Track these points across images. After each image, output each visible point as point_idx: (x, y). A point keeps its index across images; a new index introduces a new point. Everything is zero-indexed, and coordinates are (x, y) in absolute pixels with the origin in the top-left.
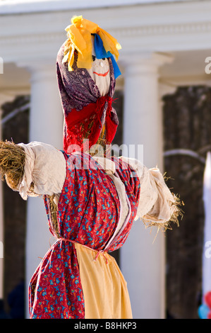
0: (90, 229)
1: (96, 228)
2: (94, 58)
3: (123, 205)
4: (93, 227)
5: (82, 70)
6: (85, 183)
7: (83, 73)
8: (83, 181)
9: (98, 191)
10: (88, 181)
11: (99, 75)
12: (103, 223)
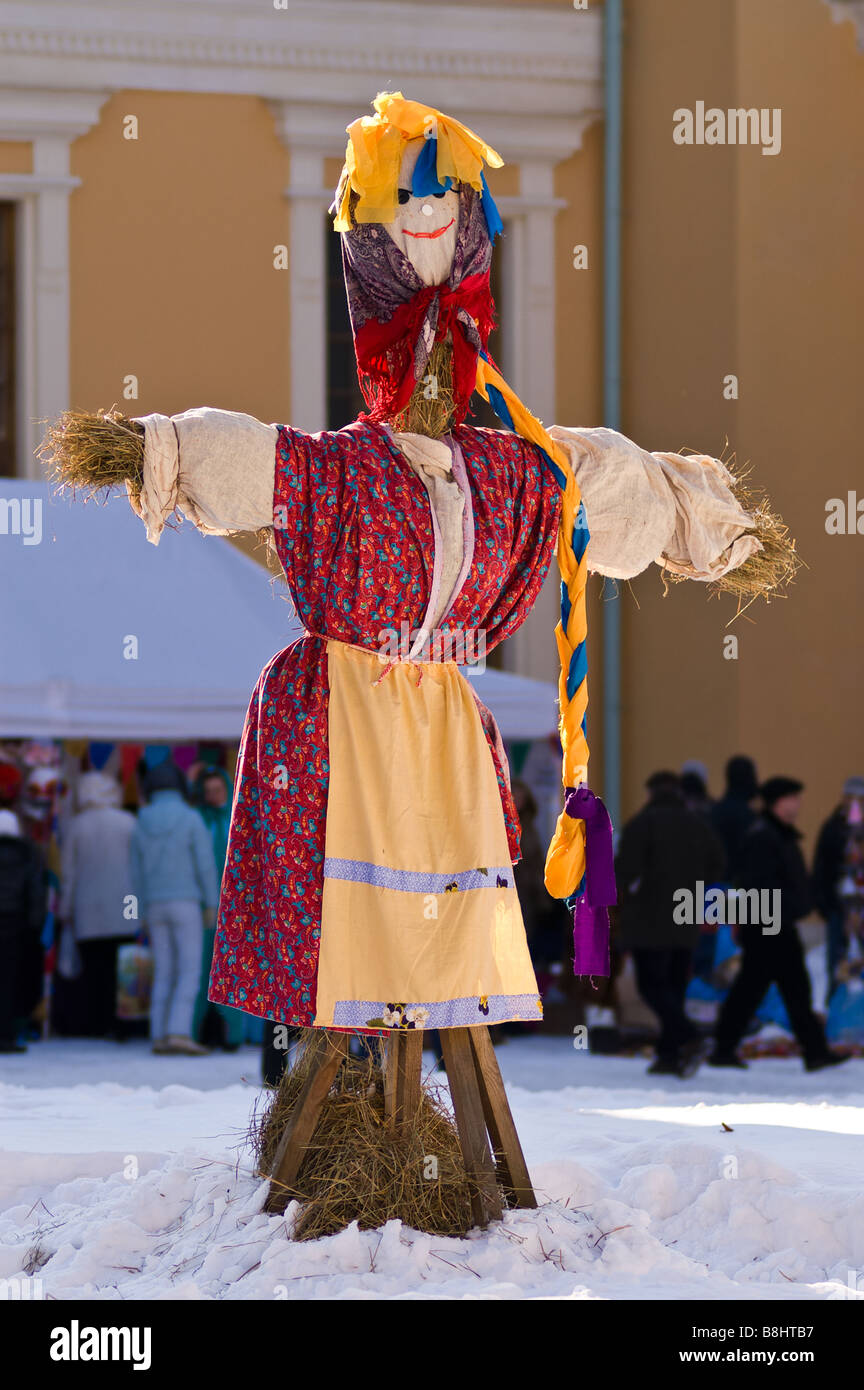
0: (347, 607)
1: (364, 606)
2: (404, 197)
3: (446, 549)
4: (353, 603)
5: (371, 226)
6: (332, 500)
7: (375, 234)
8: (328, 496)
9: (368, 518)
10: (340, 496)
11: (416, 235)
12: (383, 593)
